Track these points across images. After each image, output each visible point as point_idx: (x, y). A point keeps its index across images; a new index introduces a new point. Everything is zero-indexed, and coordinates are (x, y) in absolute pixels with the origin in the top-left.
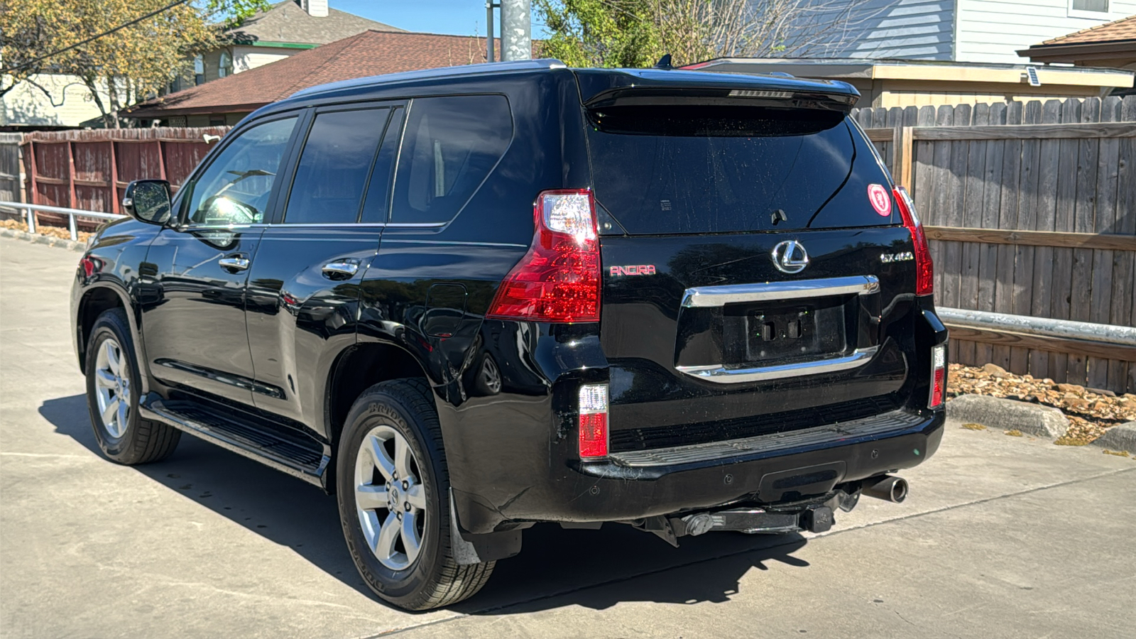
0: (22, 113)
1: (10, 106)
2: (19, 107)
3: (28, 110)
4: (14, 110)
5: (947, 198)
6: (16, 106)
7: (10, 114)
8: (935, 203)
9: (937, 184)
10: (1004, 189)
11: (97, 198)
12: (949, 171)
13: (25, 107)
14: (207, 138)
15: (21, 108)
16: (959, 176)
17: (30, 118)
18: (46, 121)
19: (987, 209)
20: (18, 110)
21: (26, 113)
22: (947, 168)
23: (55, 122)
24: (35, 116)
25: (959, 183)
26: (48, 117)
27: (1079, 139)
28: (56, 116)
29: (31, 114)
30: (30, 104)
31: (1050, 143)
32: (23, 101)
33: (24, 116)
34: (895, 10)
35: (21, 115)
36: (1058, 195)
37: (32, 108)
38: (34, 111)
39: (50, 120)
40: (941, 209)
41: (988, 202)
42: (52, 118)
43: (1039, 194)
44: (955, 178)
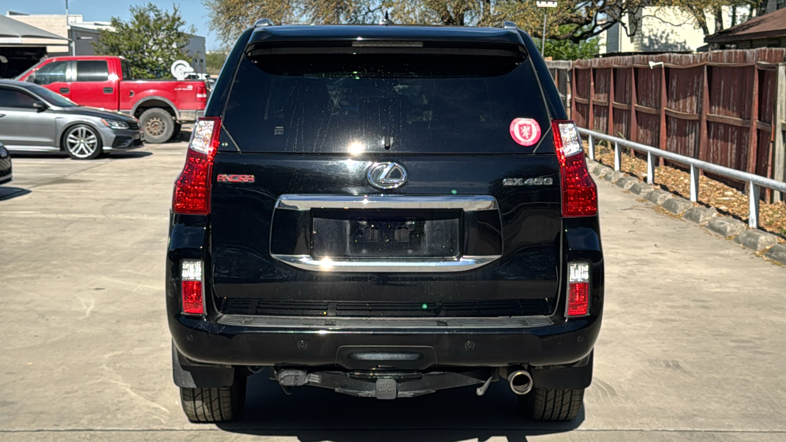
0: (655, 40)
1: (647, 34)
2: (654, 35)
3: (661, 37)
4: (649, 38)
6: (651, 34)
7: (646, 41)
11: (604, 116)
13: (659, 35)
14: (652, 64)
15: (656, 36)
17: (662, 44)
18: (676, 46)
20: (653, 38)
21: (660, 40)
23: (684, 47)
24: (667, 43)
26: (677, 43)
28: (685, 42)
29: (663, 41)
30: (663, 32)
32: (658, 30)
33: (657, 43)
35: (655, 42)
37: (664, 35)
38: (666, 39)
39: (679, 46)
42: (681, 43)
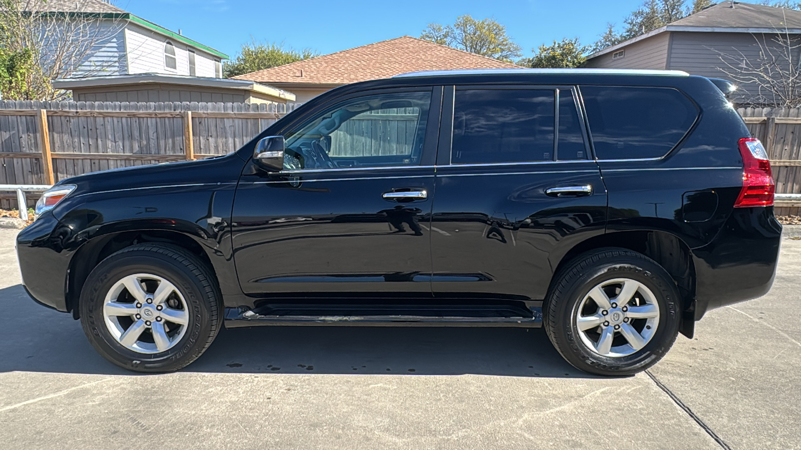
5: (345, 144)
8: (340, 145)
9: (340, 138)
10: (373, 140)
12: (346, 133)
16: (350, 135)
19: (366, 148)
22: (345, 131)
25: (351, 137)
27: (406, 121)
31: (393, 122)
34: (92, 58)
36: (398, 142)
40: (343, 149)
41: (366, 145)
43: (389, 142)
44: (349, 136)
